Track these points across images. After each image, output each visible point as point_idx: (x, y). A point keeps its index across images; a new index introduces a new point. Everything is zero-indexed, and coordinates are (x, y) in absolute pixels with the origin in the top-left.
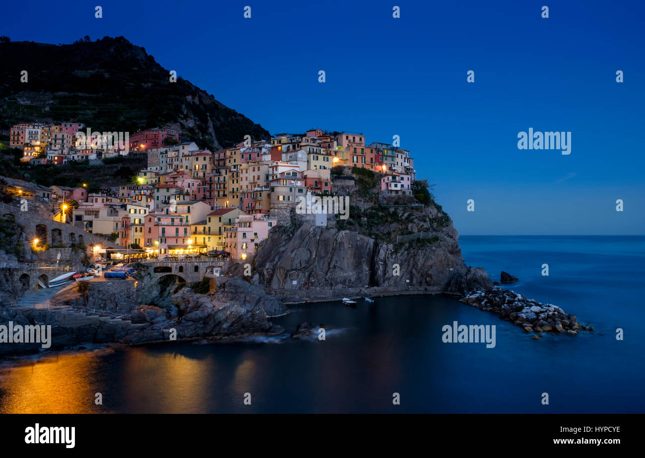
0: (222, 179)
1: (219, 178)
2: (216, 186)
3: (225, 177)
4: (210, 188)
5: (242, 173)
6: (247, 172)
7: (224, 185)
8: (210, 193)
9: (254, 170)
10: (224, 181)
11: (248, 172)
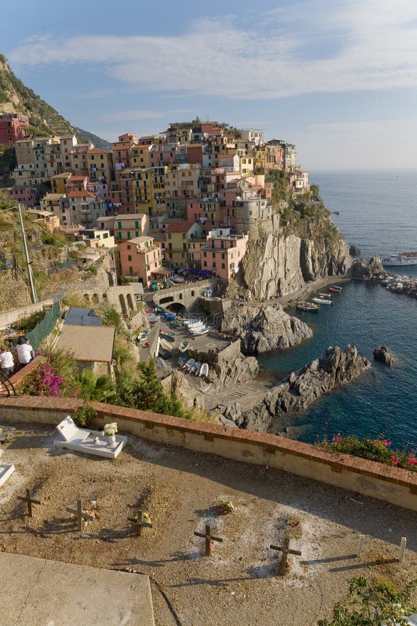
0: (141, 183)
1: (138, 182)
2: (134, 192)
3: (145, 182)
4: (128, 194)
5: (167, 177)
6: (174, 177)
7: (145, 190)
8: (128, 198)
9: (184, 175)
10: (145, 186)
11: (176, 176)
